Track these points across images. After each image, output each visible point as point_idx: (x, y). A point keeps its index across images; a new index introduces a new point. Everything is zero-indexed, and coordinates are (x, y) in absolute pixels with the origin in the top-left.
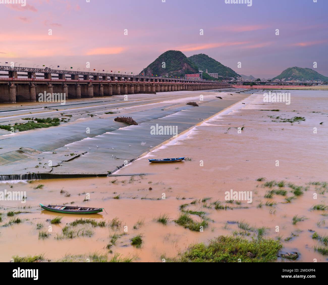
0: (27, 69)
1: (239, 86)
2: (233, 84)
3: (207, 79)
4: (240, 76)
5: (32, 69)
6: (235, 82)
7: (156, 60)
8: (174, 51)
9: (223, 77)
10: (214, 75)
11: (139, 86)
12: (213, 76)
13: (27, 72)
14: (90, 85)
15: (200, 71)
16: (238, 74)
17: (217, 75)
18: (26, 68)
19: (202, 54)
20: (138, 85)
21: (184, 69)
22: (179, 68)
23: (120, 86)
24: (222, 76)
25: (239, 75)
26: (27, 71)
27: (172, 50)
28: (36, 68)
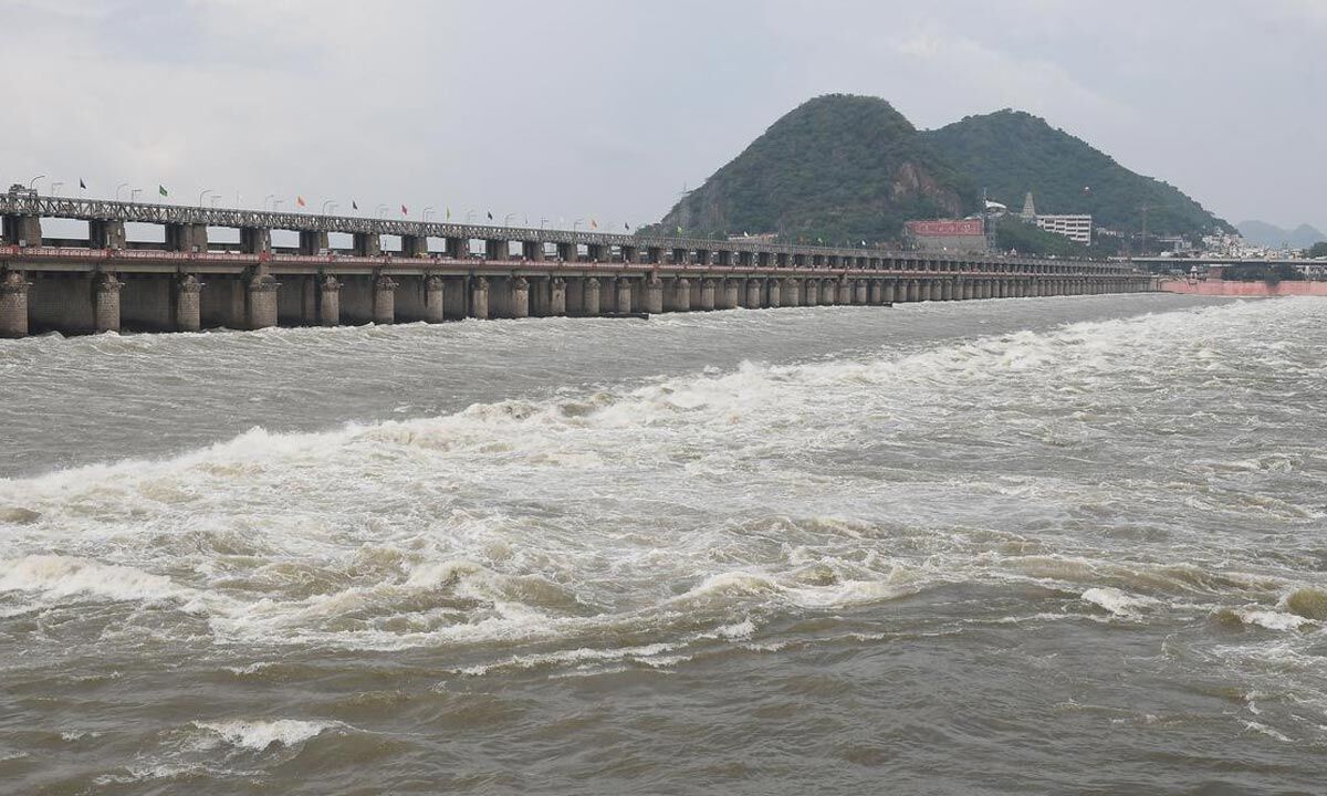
0: (84, 205)
1: (1201, 285)
2: (1166, 272)
3: (1025, 248)
4: (1230, 231)
5: (110, 204)
6: (1176, 264)
7: (752, 145)
8: (850, 96)
9: (1122, 235)
10: (1075, 227)
11: (559, 287)
12: (1066, 233)
13: (88, 218)
14: (258, 280)
15: (989, 204)
16: (1218, 216)
17: (1087, 225)
18: (80, 202)
19: (1014, 111)
20: (556, 281)
21: (901, 192)
22: (869, 190)
23: (441, 285)
24: (1118, 230)
25: (1222, 223)
26: (88, 213)
27: (840, 95)
28: (130, 201)
